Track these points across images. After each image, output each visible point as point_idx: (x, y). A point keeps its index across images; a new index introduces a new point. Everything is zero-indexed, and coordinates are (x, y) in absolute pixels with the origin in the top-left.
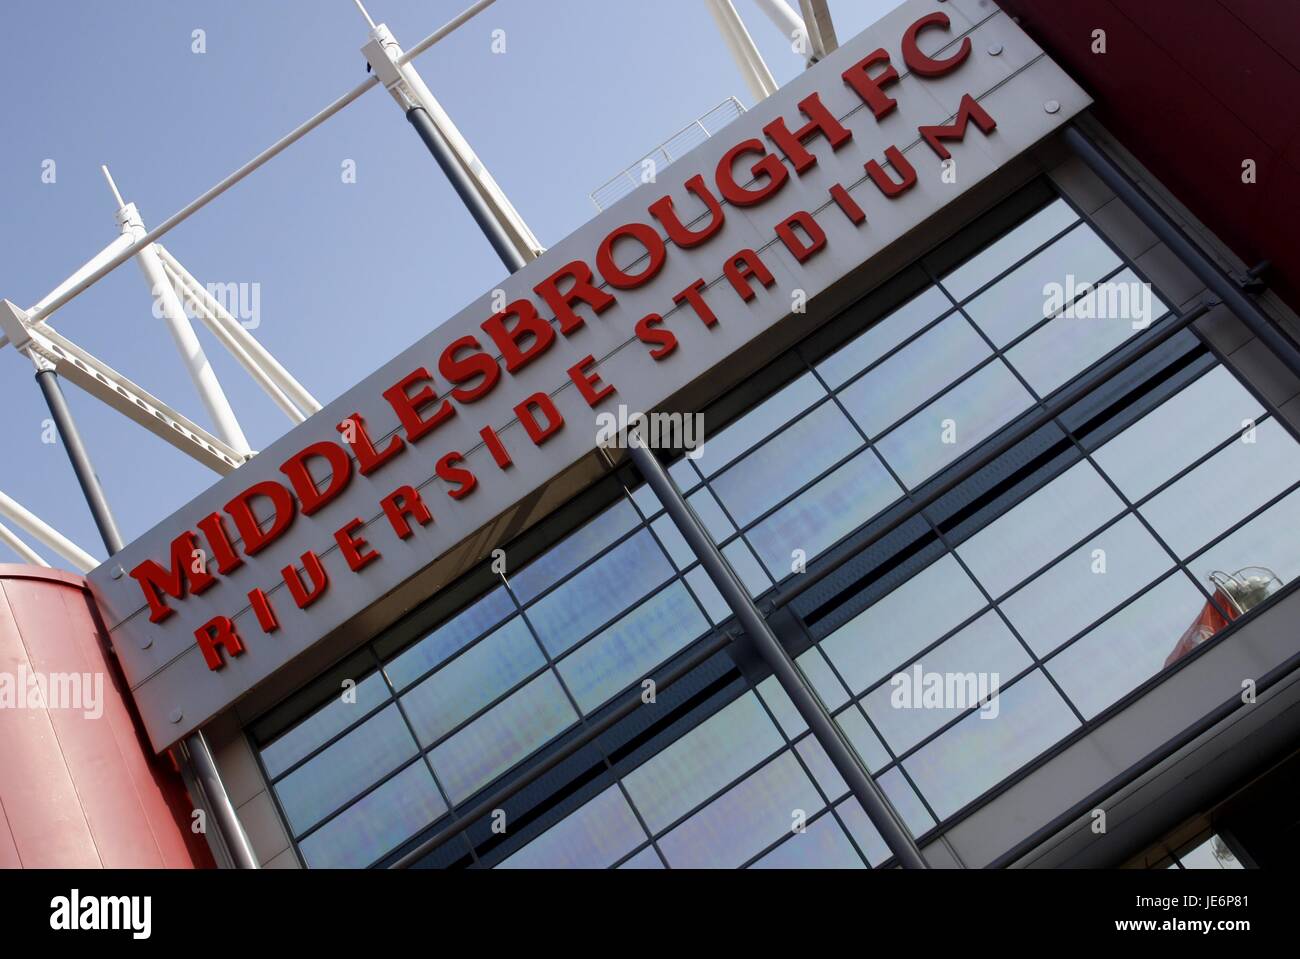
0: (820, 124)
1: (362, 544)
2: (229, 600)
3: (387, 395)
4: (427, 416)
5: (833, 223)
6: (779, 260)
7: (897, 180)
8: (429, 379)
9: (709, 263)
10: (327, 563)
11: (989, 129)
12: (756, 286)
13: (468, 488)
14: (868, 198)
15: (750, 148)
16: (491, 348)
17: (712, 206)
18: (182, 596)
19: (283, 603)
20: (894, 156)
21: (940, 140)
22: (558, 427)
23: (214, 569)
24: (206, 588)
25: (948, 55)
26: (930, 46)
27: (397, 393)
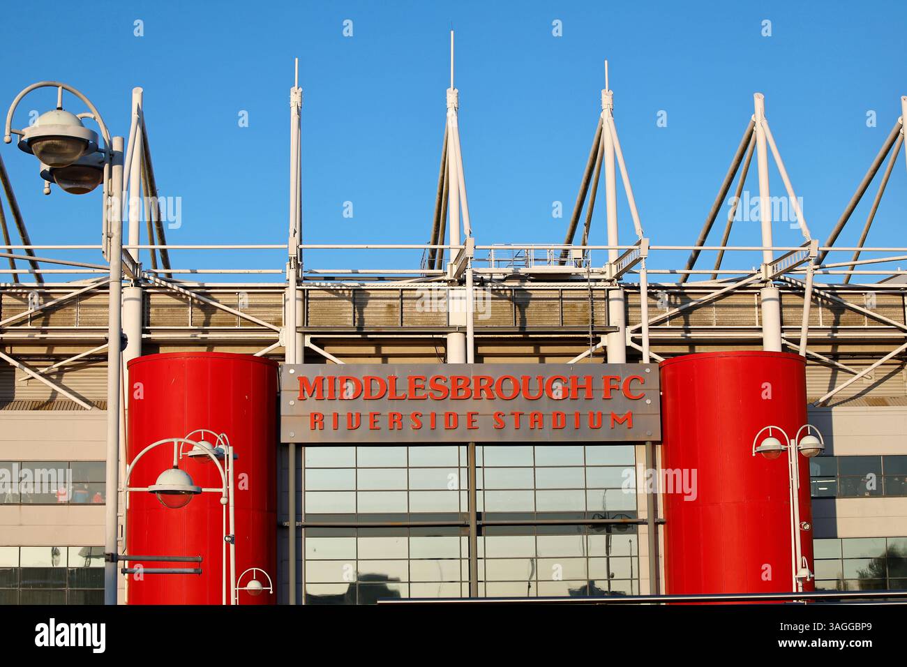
0: (589, 387)
1: (377, 422)
2: (327, 408)
3: (410, 378)
4: (420, 393)
5: (571, 422)
6: (548, 422)
7: (596, 424)
8: (425, 382)
9: (529, 409)
10: (363, 420)
11: (630, 428)
12: (537, 425)
13: (418, 427)
14: (585, 422)
15: (563, 379)
16: (449, 385)
17: (541, 389)
18: (311, 396)
20: (601, 415)
21: (615, 418)
22: (455, 428)
23: (326, 395)
24: (320, 399)
25: (636, 394)
26: (634, 386)
27: (412, 379)
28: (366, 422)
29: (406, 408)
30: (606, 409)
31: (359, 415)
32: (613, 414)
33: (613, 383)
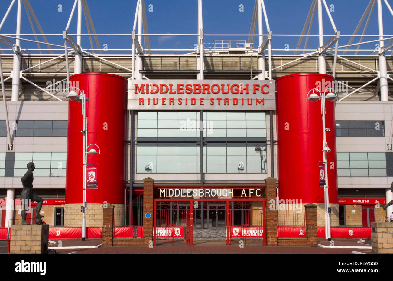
0: (247, 89)
1: (165, 102)
2: (145, 96)
4: (181, 91)
5: (240, 102)
6: (231, 102)
7: (250, 103)
8: (183, 86)
9: (224, 97)
11: (263, 105)
12: (227, 103)
13: (180, 104)
14: (246, 102)
15: (237, 86)
16: (193, 88)
17: (229, 90)
18: (139, 92)
19: (151, 102)
20: (252, 100)
21: (257, 101)
22: (195, 104)
23: (145, 91)
24: (143, 93)
25: (266, 92)
26: (265, 88)
27: (179, 85)
28: (160, 102)
29: (176, 97)
30: (254, 97)
31: (158, 99)
32: (257, 99)
33: (257, 87)
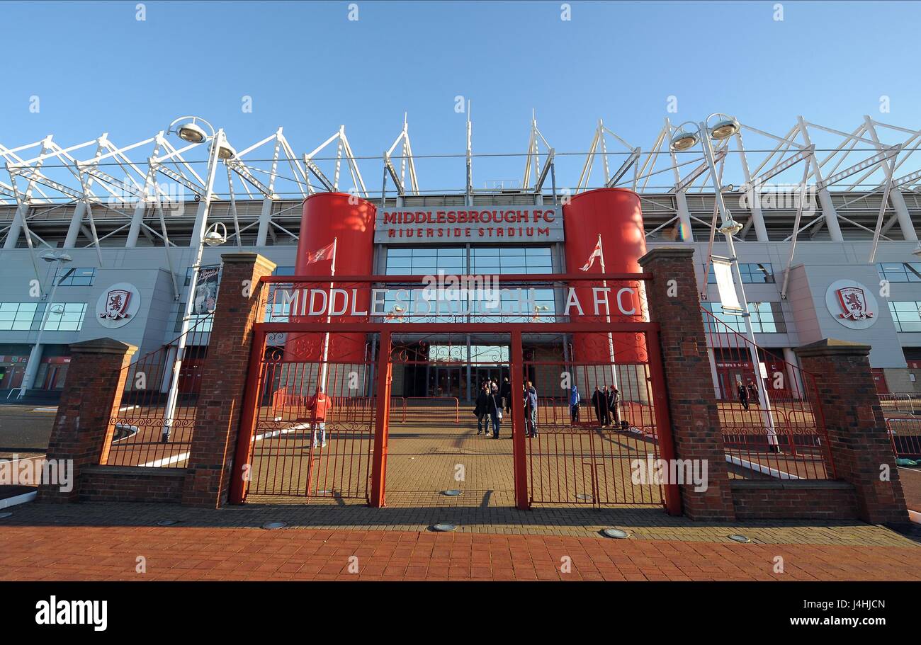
0: (525, 216)
1: (421, 233)
2: (397, 227)
3: (438, 213)
4: (441, 220)
5: (517, 232)
6: (506, 233)
7: (530, 233)
9: (497, 226)
10: (414, 232)
11: (548, 235)
12: (500, 234)
13: (441, 235)
14: (524, 232)
15: (513, 212)
17: (502, 217)
18: (390, 221)
19: (404, 233)
20: (532, 229)
21: (540, 231)
22: (459, 236)
23: (397, 221)
24: (394, 223)
25: (550, 219)
26: (549, 215)
27: (439, 213)
28: (415, 233)
29: (435, 226)
30: (536, 226)
31: (412, 230)
32: (539, 229)
33: (539, 214)
